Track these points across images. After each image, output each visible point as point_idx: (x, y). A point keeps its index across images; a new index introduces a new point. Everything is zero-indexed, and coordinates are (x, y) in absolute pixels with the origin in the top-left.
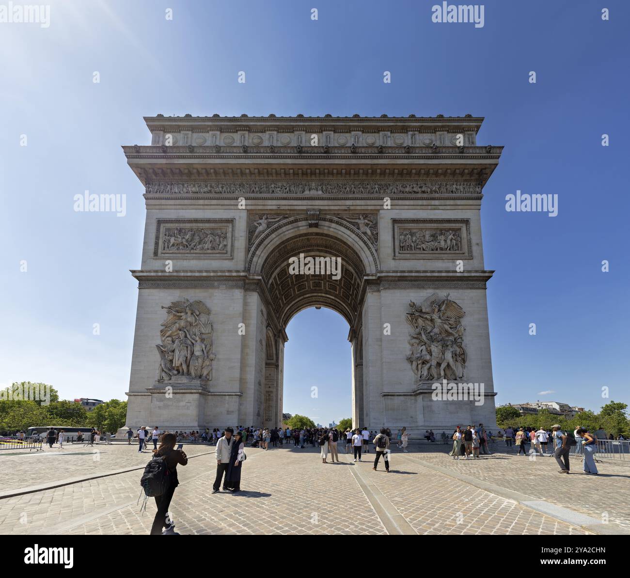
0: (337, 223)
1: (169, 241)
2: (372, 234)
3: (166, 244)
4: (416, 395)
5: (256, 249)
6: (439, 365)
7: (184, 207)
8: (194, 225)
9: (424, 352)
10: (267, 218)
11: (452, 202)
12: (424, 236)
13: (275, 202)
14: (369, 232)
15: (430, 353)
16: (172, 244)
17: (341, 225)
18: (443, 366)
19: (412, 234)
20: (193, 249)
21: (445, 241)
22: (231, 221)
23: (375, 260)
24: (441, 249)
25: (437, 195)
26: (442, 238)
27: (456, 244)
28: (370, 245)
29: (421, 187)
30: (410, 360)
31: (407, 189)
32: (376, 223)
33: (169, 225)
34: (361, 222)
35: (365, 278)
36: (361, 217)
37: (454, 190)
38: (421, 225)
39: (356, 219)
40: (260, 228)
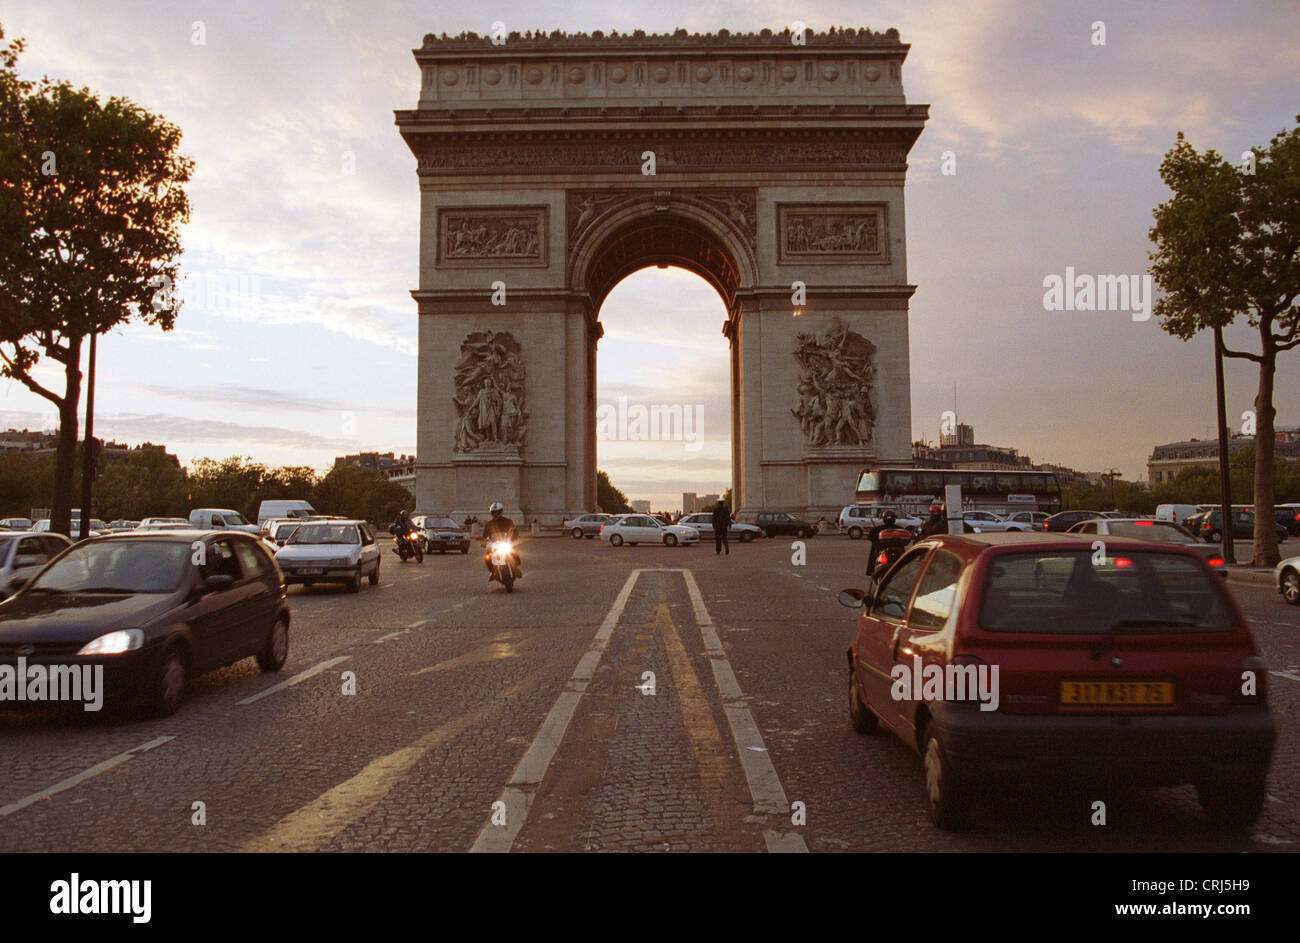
0: (697, 205)
1: (455, 238)
2: (748, 221)
3: (451, 244)
4: (806, 465)
5: (580, 248)
6: (835, 422)
7: (475, 187)
8: (489, 213)
9: (816, 405)
10: (594, 199)
11: (862, 175)
12: (824, 228)
13: (605, 178)
14: (743, 219)
15: (824, 405)
16: (458, 243)
17: (703, 208)
18: (840, 424)
19: (807, 224)
20: (490, 251)
21: (853, 234)
22: (544, 208)
23: (752, 262)
24: (848, 247)
25: (841, 165)
26: (849, 230)
27: (869, 240)
28: (746, 241)
29: (818, 152)
30: (798, 416)
31: (799, 156)
32: (755, 206)
33: (452, 215)
34: (732, 204)
35: (737, 293)
36: (731, 196)
37: (867, 156)
38: (819, 210)
39: (724, 198)
40: (585, 215)
